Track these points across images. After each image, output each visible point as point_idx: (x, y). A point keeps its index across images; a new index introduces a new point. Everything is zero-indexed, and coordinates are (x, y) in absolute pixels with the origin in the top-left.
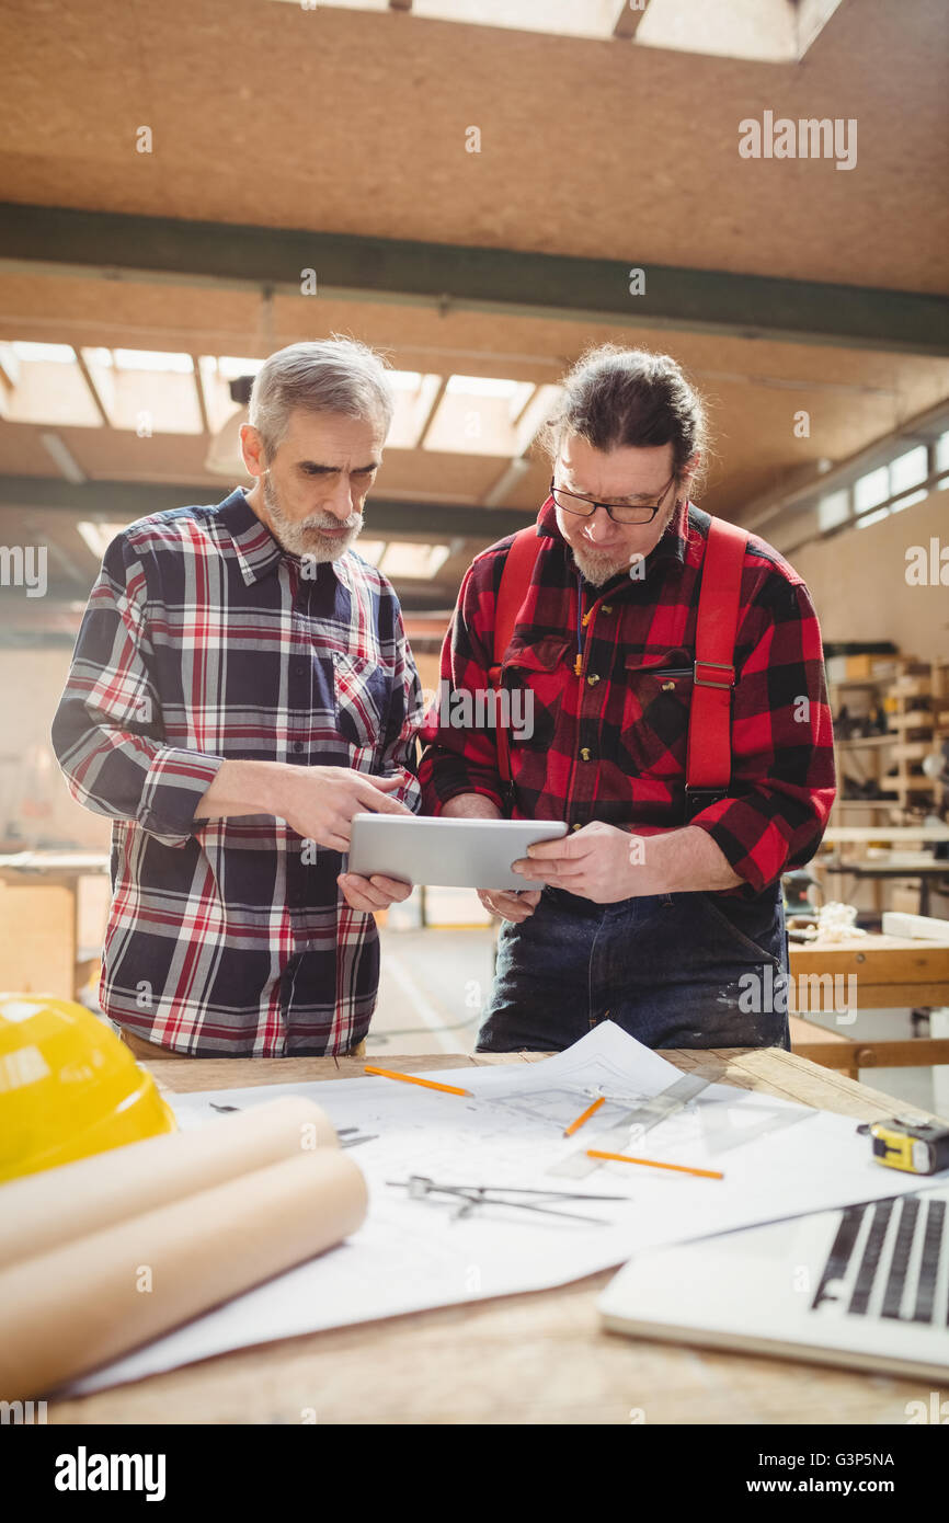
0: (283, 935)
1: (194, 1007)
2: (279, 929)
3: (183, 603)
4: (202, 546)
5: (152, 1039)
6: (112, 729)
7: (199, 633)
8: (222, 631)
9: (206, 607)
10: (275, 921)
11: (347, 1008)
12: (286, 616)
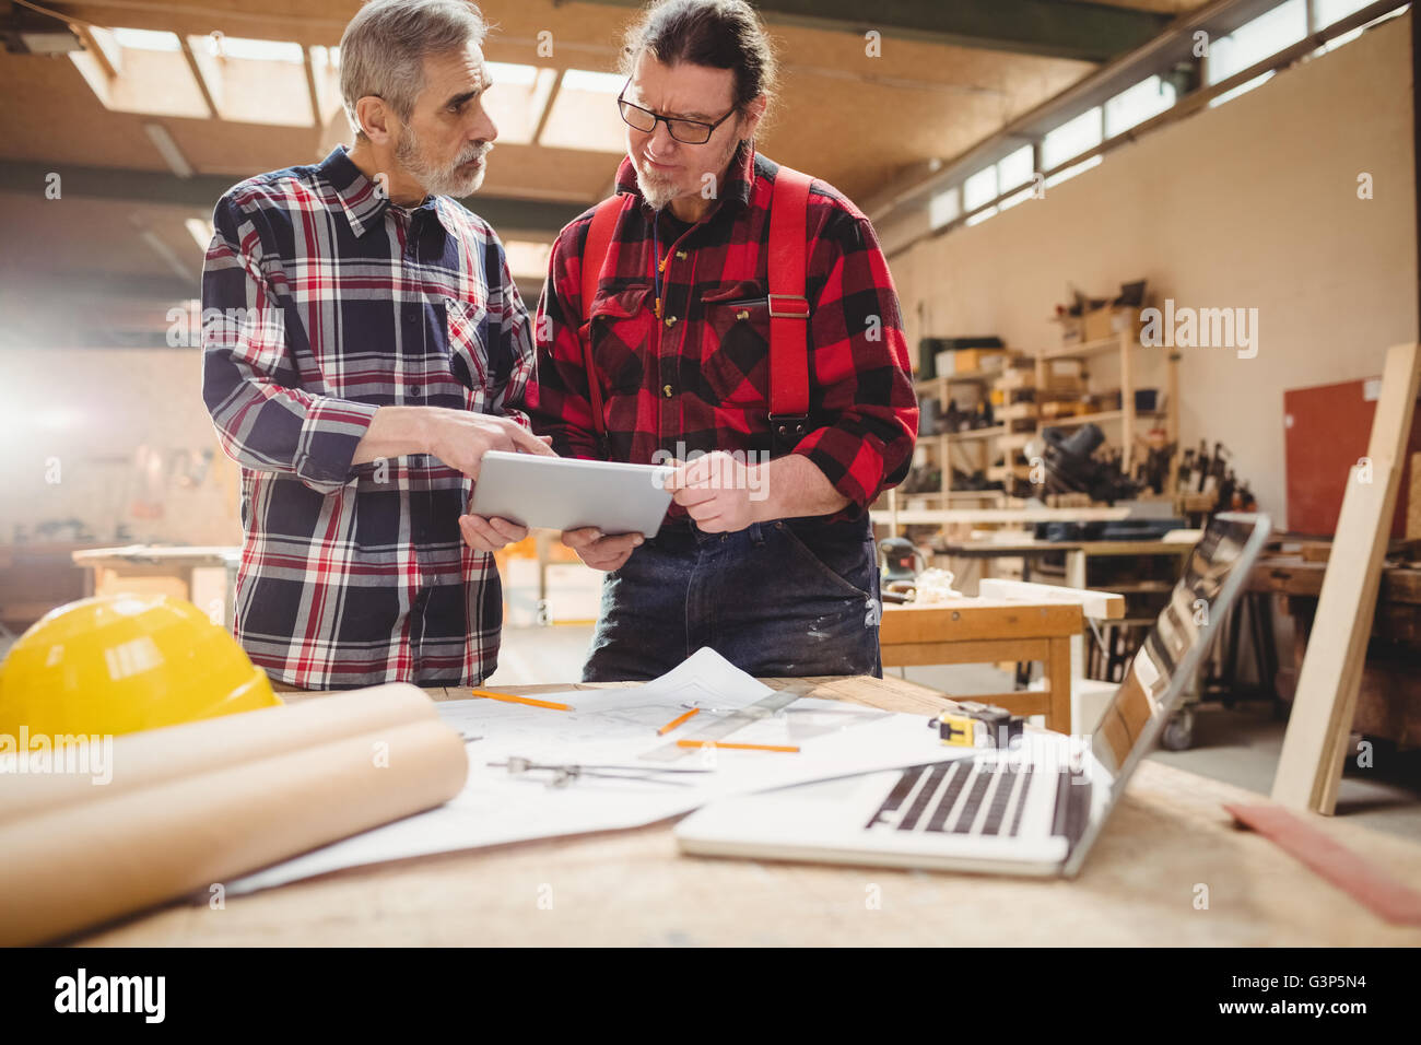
0: (411, 571)
1: (323, 646)
2: (407, 566)
3: (295, 258)
4: (307, 203)
5: (285, 680)
6: (261, 382)
7: (312, 286)
8: (334, 283)
9: (317, 260)
10: (403, 557)
11: (474, 642)
12: (396, 265)
